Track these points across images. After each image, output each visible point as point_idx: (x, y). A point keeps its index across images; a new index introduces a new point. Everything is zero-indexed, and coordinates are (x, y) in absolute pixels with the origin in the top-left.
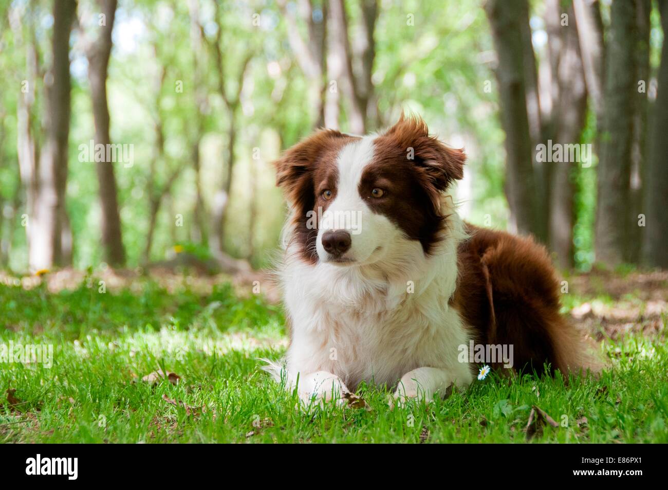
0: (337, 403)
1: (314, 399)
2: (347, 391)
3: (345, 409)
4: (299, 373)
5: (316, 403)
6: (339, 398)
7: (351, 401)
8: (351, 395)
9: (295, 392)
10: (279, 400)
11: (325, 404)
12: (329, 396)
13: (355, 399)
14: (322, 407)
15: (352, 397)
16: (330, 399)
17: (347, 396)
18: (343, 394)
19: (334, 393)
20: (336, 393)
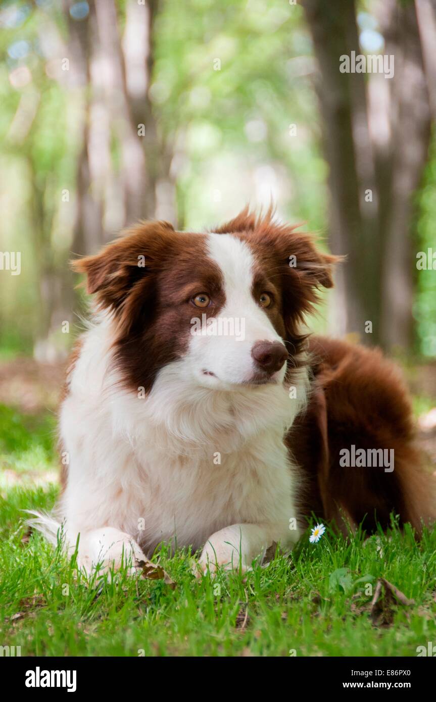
0: (128, 572)
1: (98, 567)
2: (142, 557)
3: (138, 581)
4: (79, 533)
5: (101, 573)
6: (131, 567)
7: (146, 570)
8: (147, 562)
9: (74, 558)
10: (53, 569)
11: (113, 575)
12: (118, 565)
13: (151, 568)
14: (109, 579)
15: (148, 566)
16: (119, 566)
17: (142, 564)
18: (136, 561)
19: (124, 559)
20: (126, 560)
